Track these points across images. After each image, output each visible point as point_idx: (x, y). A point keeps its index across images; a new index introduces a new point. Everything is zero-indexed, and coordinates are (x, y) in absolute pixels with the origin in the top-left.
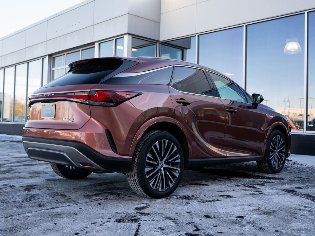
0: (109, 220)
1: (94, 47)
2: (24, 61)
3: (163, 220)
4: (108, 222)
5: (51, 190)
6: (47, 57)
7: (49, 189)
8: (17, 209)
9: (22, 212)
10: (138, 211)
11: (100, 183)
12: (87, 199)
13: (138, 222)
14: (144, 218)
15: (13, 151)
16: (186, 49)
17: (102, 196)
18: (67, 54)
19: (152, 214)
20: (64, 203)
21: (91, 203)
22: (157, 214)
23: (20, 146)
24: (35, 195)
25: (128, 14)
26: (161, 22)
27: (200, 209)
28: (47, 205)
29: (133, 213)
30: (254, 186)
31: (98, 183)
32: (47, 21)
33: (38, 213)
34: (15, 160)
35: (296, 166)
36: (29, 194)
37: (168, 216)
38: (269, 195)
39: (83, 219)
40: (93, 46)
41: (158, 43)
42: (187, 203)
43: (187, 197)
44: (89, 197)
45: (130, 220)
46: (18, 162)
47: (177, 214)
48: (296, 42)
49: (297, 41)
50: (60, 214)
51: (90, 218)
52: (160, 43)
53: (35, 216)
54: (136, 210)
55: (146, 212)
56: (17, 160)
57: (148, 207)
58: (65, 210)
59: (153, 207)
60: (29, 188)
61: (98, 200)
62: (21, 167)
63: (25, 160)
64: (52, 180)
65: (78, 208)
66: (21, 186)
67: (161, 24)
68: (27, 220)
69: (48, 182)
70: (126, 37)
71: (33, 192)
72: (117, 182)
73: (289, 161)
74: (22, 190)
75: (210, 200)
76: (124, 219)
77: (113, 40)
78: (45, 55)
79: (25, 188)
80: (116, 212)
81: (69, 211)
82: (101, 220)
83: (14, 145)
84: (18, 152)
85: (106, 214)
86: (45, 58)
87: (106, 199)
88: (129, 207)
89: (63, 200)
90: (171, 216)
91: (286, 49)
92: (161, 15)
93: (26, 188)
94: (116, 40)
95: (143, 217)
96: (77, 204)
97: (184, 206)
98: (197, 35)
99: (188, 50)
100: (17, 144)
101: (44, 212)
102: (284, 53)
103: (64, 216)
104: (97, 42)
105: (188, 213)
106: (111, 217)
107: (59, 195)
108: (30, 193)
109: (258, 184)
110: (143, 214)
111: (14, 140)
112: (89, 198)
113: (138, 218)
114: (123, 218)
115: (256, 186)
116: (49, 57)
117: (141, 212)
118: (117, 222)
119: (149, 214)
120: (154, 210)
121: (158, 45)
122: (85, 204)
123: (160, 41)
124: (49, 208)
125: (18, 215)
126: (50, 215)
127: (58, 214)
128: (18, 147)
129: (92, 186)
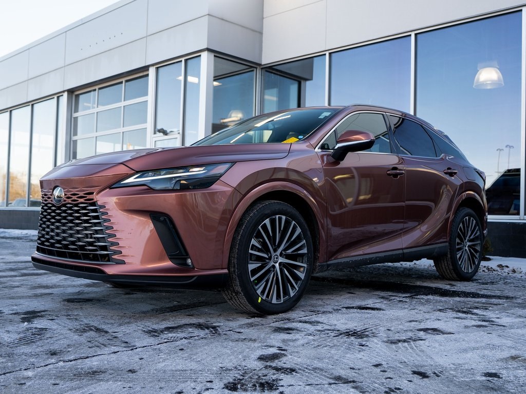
0: (209, 385)
1: (147, 75)
2: (26, 101)
3: (330, 384)
4: (208, 389)
5: (76, 319)
6: (66, 94)
7: (72, 318)
8: (4, 360)
9: (14, 366)
10: (268, 364)
11: (172, 305)
12: (152, 339)
13: (276, 389)
14: (286, 379)
15: (4, 252)
16: (306, 80)
17: (182, 332)
18: (100, 89)
19: (300, 369)
20: (105, 346)
21: (162, 347)
22: (310, 370)
23: (18, 245)
24: (42, 329)
25: (209, 15)
26: (264, 32)
27: (395, 357)
28: (69, 351)
29: (258, 369)
30: (470, 311)
31: (167, 306)
32: (66, 32)
33: (50, 370)
34: (7, 267)
35: (518, 275)
36: (31, 328)
37: (338, 374)
38: (512, 327)
39: (150, 382)
40: (145, 73)
41: (258, 67)
42: (363, 346)
43: (355, 333)
44: (156, 334)
45: (257, 385)
46: (12, 270)
47: (353, 369)
48: (495, 67)
49: (497, 67)
50: (99, 371)
51: (168, 381)
52: (262, 69)
53: (41, 377)
54: (262, 362)
55: (285, 366)
56: (10, 267)
57: (285, 355)
58: (108, 361)
59: (296, 354)
60: (30, 316)
61: (176, 341)
62: (18, 278)
63: (24, 266)
64: (76, 302)
65: (136, 358)
66: (14, 312)
67: (264, 35)
68: (24, 387)
69: (69, 304)
70: (204, 55)
71: (39, 323)
72: (204, 304)
73: (503, 267)
74: (16, 319)
75: (404, 338)
76: (243, 381)
77: (181, 61)
78: (62, 90)
79: (23, 316)
80: (220, 365)
81: (118, 363)
82: (192, 385)
83: (7, 243)
84: (13, 253)
85: (200, 371)
86: (62, 95)
87: (191, 337)
88: (245, 354)
89: (101, 340)
90: (343, 373)
91: (478, 79)
92: (264, 19)
93: (25, 316)
94: (186, 61)
95: (282, 376)
96: (133, 348)
97: (359, 351)
98: (327, 53)
99: (308, 83)
100: (12, 241)
101: (62, 367)
102: (474, 86)
103: (107, 376)
104: (153, 65)
105: (374, 366)
106: (212, 377)
107: (92, 330)
108: (34, 325)
109: (477, 308)
110: (280, 369)
111: (7, 235)
112: (156, 336)
113: (274, 380)
114: (241, 380)
115: (475, 310)
116: (68, 94)
117: (274, 365)
118: (229, 390)
119: (292, 370)
120: (299, 360)
121: (259, 71)
122: (150, 350)
123: (263, 64)
124: (72, 357)
125: (4, 374)
126: (75, 375)
127: (94, 373)
128: (14, 246)
129: (157, 311)
